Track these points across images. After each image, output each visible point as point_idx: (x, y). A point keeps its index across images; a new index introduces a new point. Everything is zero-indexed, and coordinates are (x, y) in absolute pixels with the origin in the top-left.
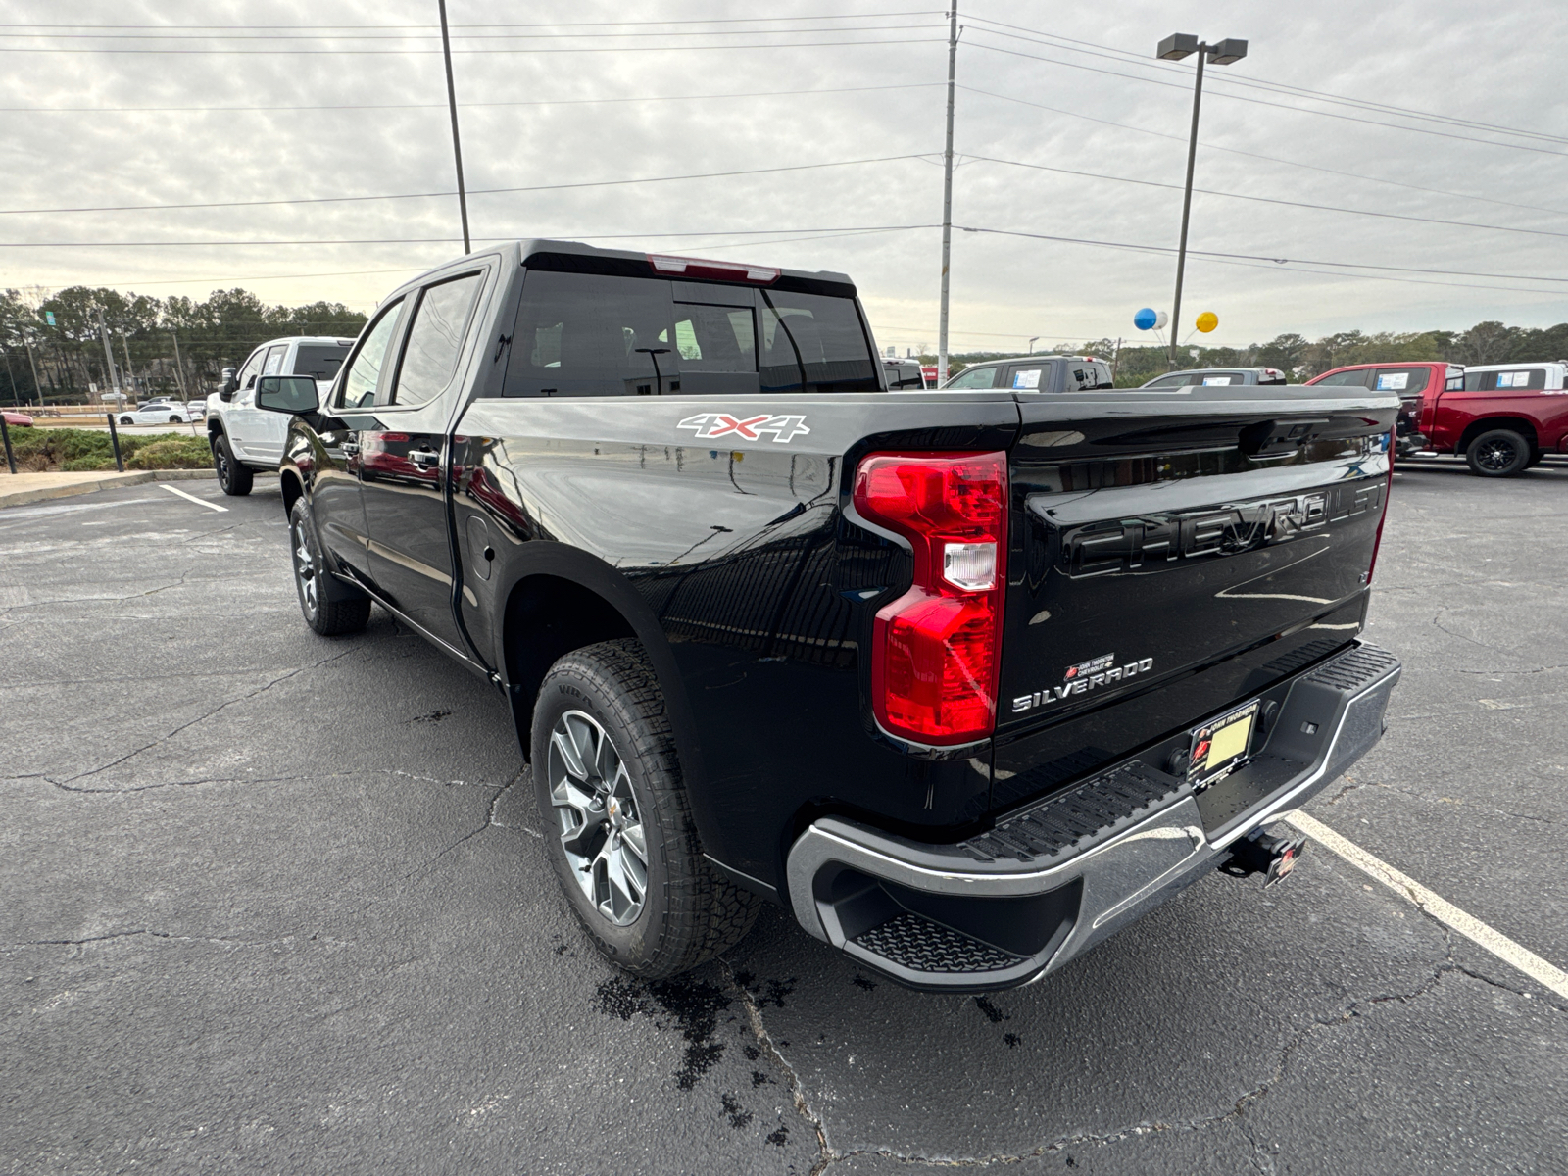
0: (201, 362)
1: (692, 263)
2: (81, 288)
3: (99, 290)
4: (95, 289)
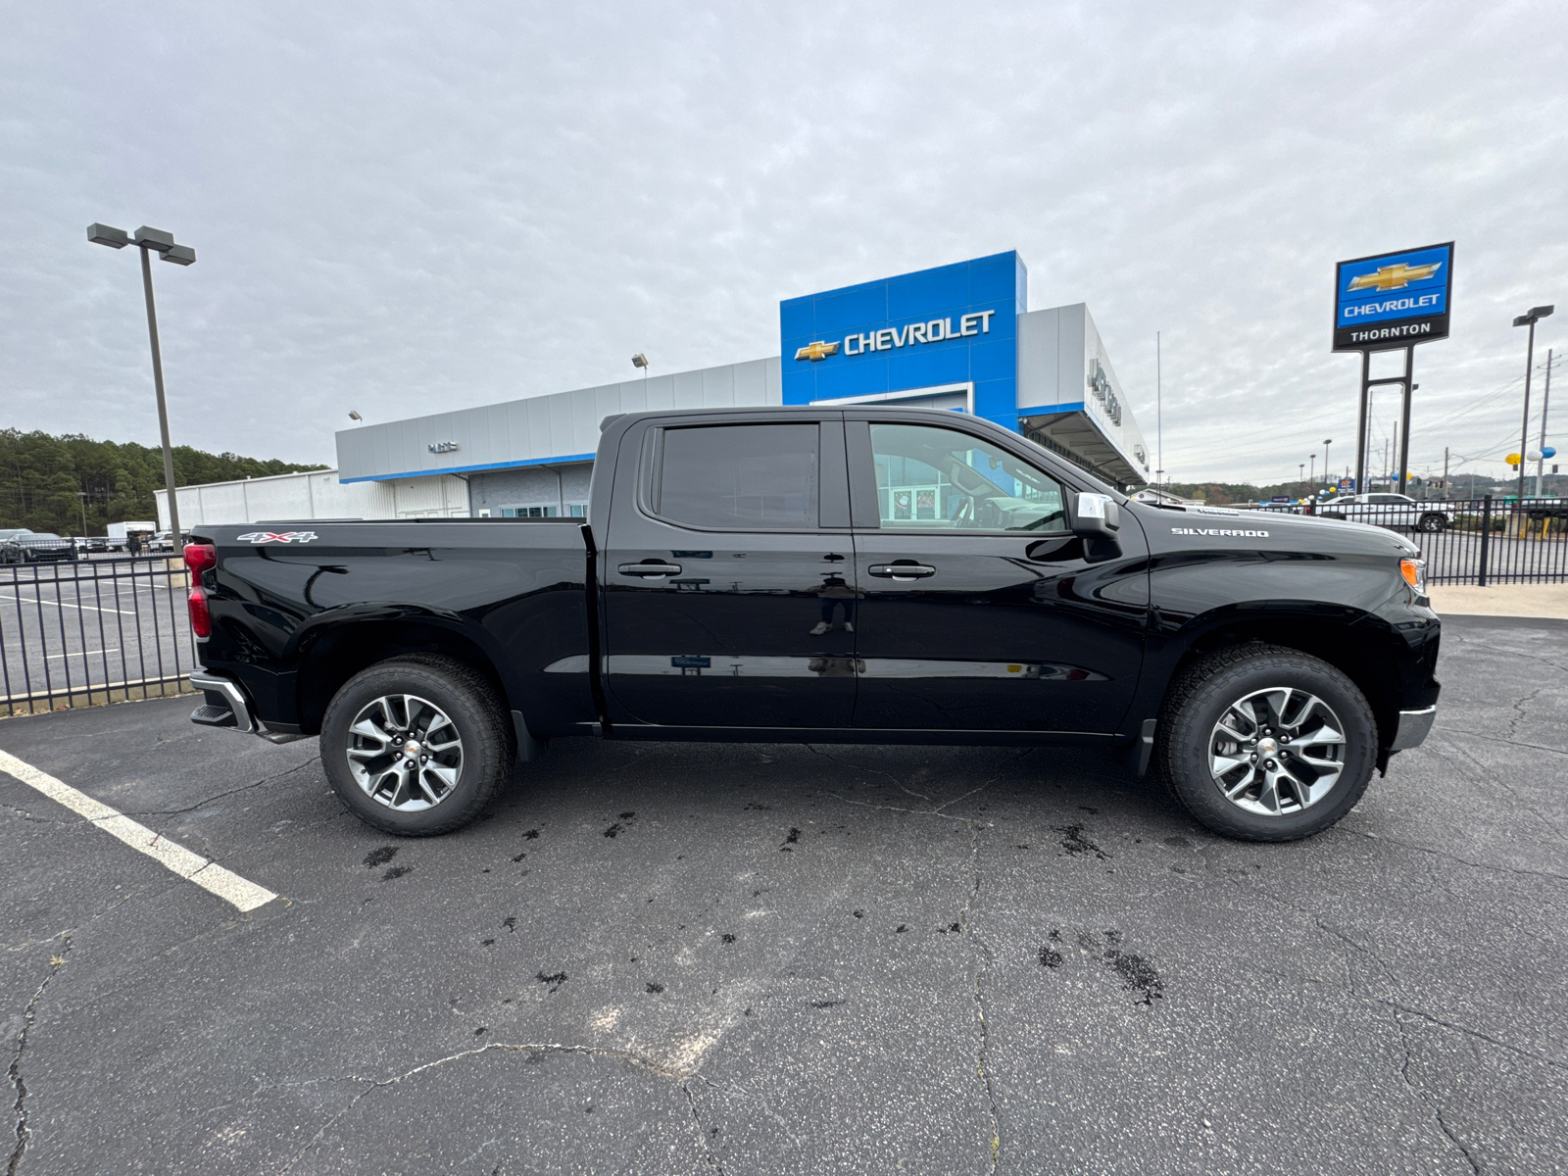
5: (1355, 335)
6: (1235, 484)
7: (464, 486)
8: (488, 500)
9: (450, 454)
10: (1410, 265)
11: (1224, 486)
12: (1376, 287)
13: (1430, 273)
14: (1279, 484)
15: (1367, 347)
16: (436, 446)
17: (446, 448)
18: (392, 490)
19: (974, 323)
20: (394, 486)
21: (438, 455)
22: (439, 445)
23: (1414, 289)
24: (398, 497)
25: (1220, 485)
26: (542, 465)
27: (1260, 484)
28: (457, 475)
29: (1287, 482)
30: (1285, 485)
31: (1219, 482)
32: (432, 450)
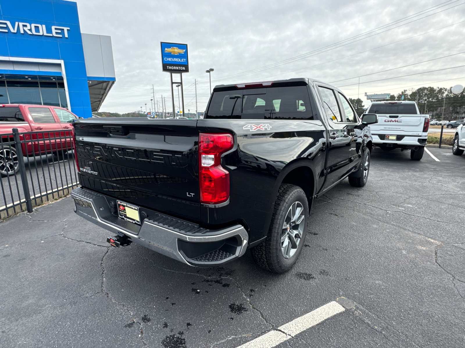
0: (455, 107)
1: (247, 84)
2: (424, 87)
3: (428, 88)
4: (427, 87)
5: (168, 67)
6: (113, 113)
10: (179, 48)
11: (109, 113)
12: (171, 53)
13: (183, 52)
14: (127, 113)
15: (172, 71)
19: (60, 31)
23: (180, 56)
25: (108, 113)
27: (121, 113)
29: (129, 112)
30: (128, 113)
31: (108, 112)
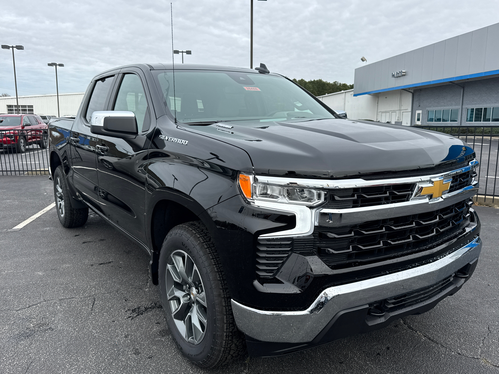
7: (410, 96)
8: (421, 105)
9: (402, 78)
16: (396, 73)
17: (400, 75)
18: (377, 99)
20: (378, 97)
21: (396, 78)
22: (397, 73)
24: (379, 103)
26: (451, 82)
28: (406, 90)
32: (393, 76)
